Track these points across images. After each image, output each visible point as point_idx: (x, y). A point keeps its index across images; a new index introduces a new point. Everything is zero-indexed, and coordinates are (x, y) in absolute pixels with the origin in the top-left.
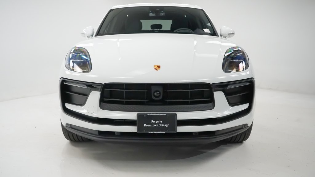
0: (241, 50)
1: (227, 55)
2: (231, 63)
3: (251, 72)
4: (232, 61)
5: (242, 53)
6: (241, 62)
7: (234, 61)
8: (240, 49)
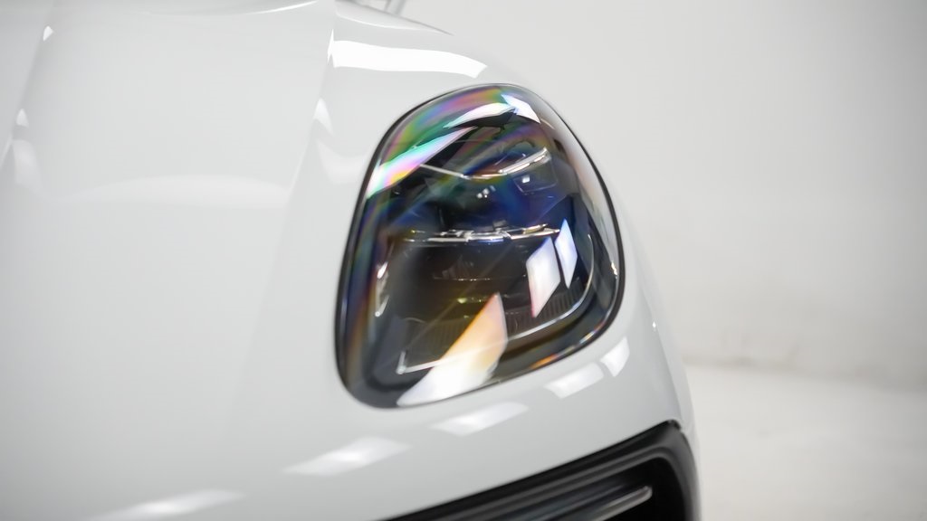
0: (533, 116)
1: (388, 175)
2: (434, 258)
3: (653, 351)
4: (442, 239)
5: (541, 157)
6: (535, 244)
7: (469, 236)
8: (525, 110)
